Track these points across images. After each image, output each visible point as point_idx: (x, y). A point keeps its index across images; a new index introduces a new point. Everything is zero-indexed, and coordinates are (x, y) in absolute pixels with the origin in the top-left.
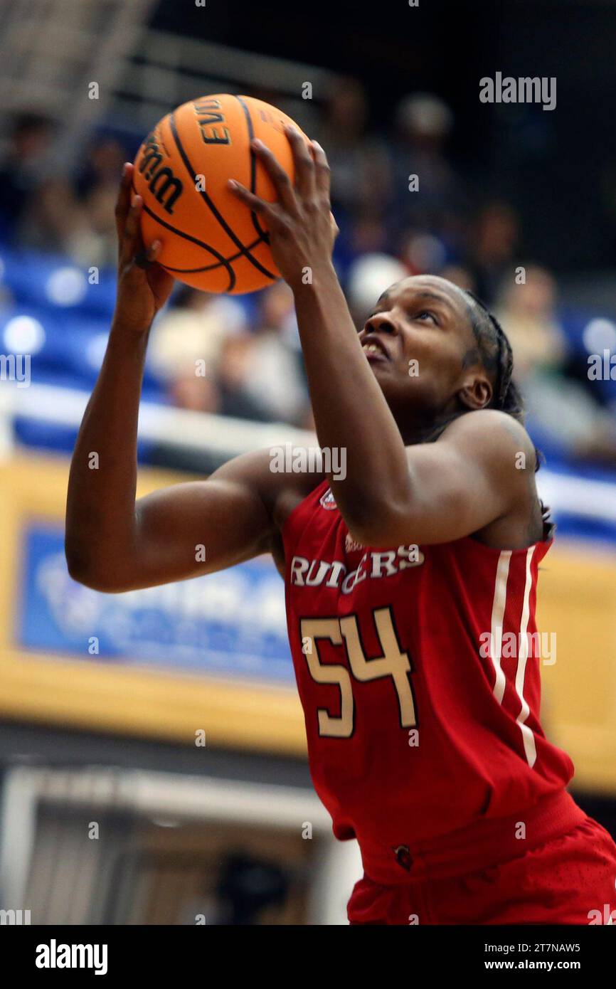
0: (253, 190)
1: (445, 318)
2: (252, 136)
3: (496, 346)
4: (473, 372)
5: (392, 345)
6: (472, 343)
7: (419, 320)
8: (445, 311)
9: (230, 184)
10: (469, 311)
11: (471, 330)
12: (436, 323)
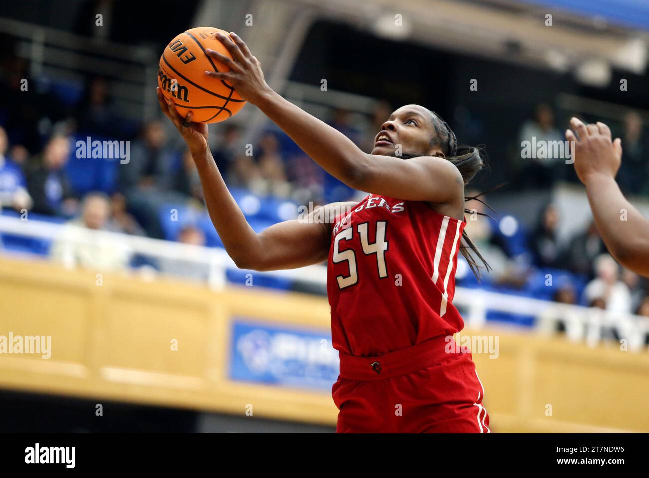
0: (217, 71)
1: (421, 123)
2: (203, 50)
3: (447, 137)
4: (435, 149)
5: (393, 135)
6: (435, 135)
7: (408, 124)
8: (421, 119)
9: (206, 73)
10: (433, 120)
11: (434, 128)
12: (416, 125)
